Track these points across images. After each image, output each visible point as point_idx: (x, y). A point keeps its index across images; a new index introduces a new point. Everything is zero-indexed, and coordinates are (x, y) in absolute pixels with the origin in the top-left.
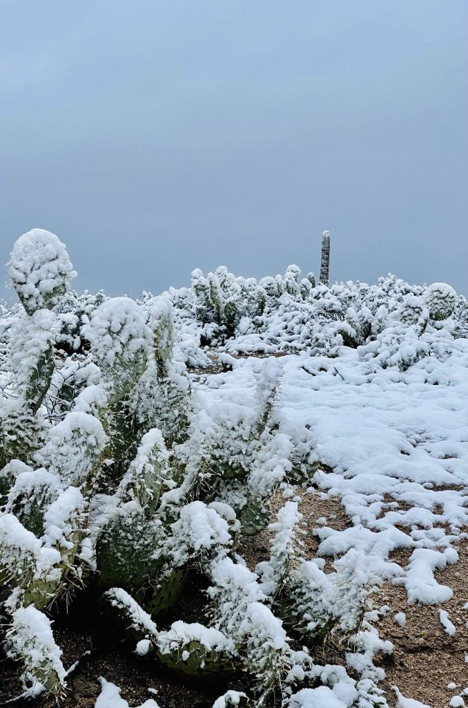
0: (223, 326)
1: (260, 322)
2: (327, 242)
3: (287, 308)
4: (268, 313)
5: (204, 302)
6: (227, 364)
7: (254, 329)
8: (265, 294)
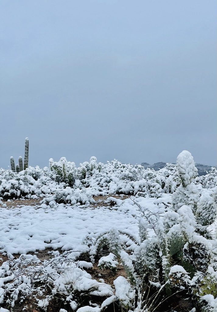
0: (67, 184)
1: (85, 182)
2: (27, 142)
3: (97, 176)
4: (88, 178)
5: (57, 173)
6: (114, 202)
7: (82, 185)
8: (86, 169)
